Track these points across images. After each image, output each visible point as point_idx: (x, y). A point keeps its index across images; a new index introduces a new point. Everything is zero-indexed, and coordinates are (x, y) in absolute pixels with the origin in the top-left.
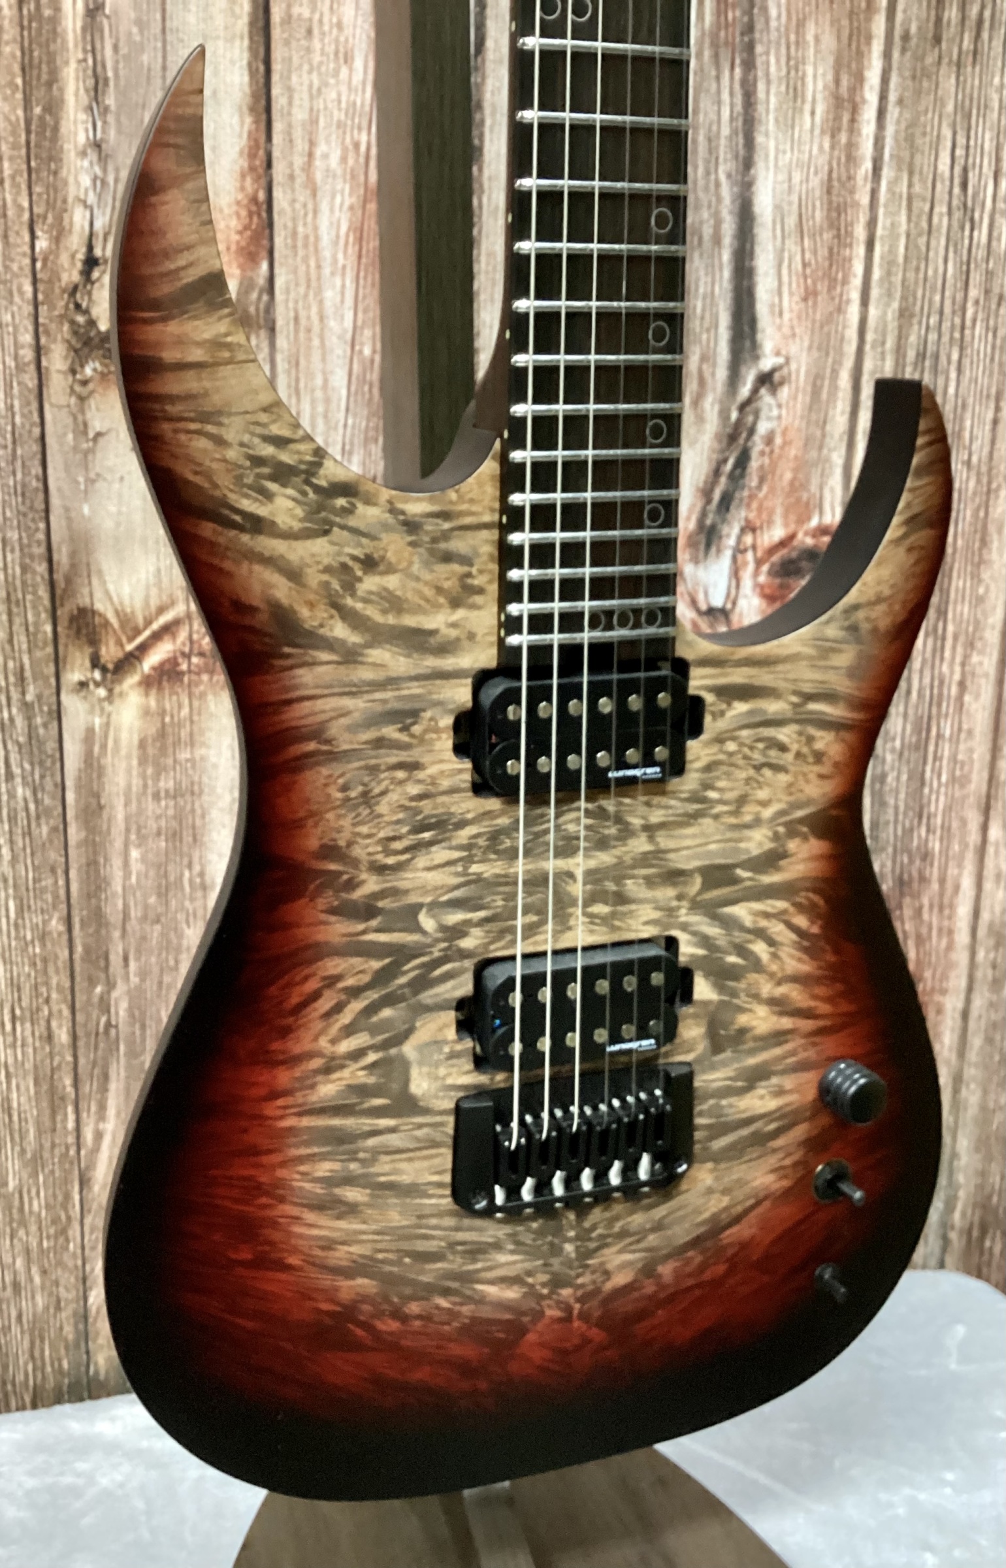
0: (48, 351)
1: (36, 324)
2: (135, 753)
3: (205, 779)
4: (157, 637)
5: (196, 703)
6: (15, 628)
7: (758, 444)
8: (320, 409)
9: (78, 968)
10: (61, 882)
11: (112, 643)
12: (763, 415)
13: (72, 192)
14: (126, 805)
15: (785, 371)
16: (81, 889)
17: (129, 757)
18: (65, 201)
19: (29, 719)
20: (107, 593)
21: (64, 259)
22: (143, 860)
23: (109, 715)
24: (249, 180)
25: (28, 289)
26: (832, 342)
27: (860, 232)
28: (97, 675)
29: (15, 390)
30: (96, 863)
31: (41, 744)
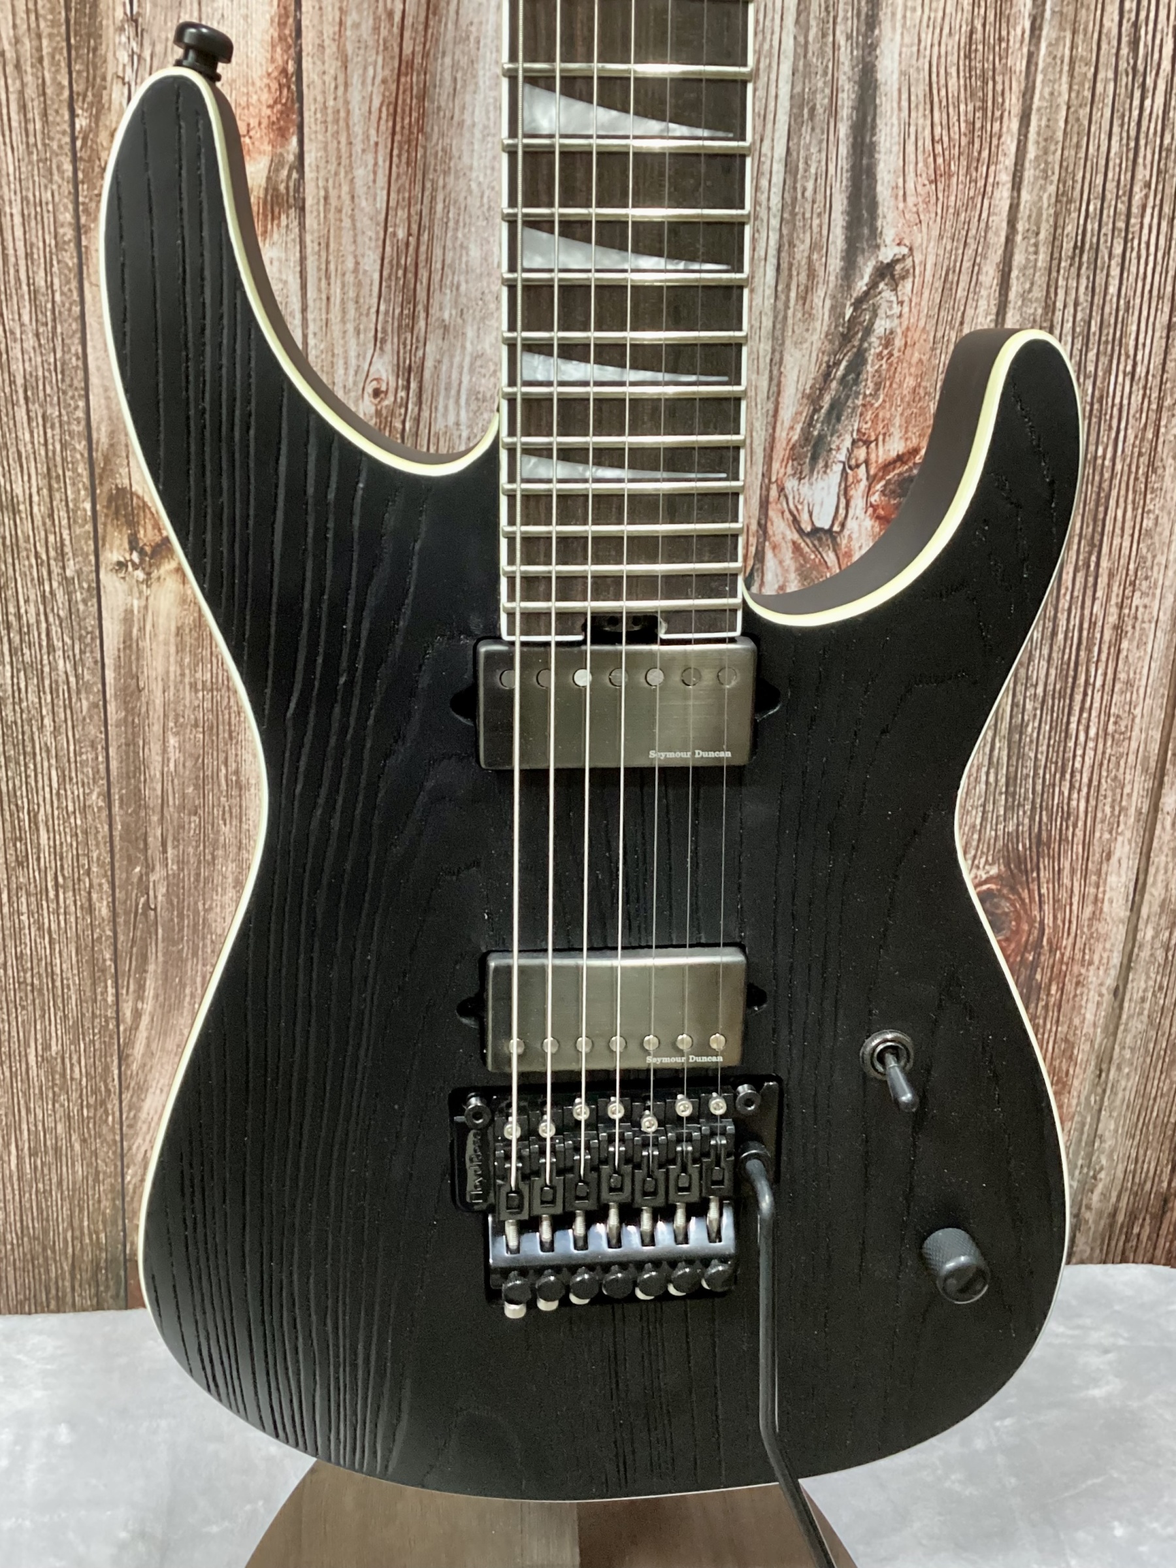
0: (88, 229)
1: (76, 204)
2: (172, 640)
6: (55, 503)
7: (875, 346)
9: (117, 848)
10: (101, 758)
11: (149, 527)
12: (881, 313)
13: (111, 68)
14: (164, 692)
15: (910, 262)
16: (120, 769)
17: (165, 642)
18: (104, 79)
19: (69, 594)
21: (103, 137)
22: (181, 748)
23: (147, 599)
24: (279, 51)
25: (68, 167)
26: (973, 232)
27: (1013, 103)
28: (135, 557)
29: (55, 269)
30: (135, 744)
31: (81, 620)
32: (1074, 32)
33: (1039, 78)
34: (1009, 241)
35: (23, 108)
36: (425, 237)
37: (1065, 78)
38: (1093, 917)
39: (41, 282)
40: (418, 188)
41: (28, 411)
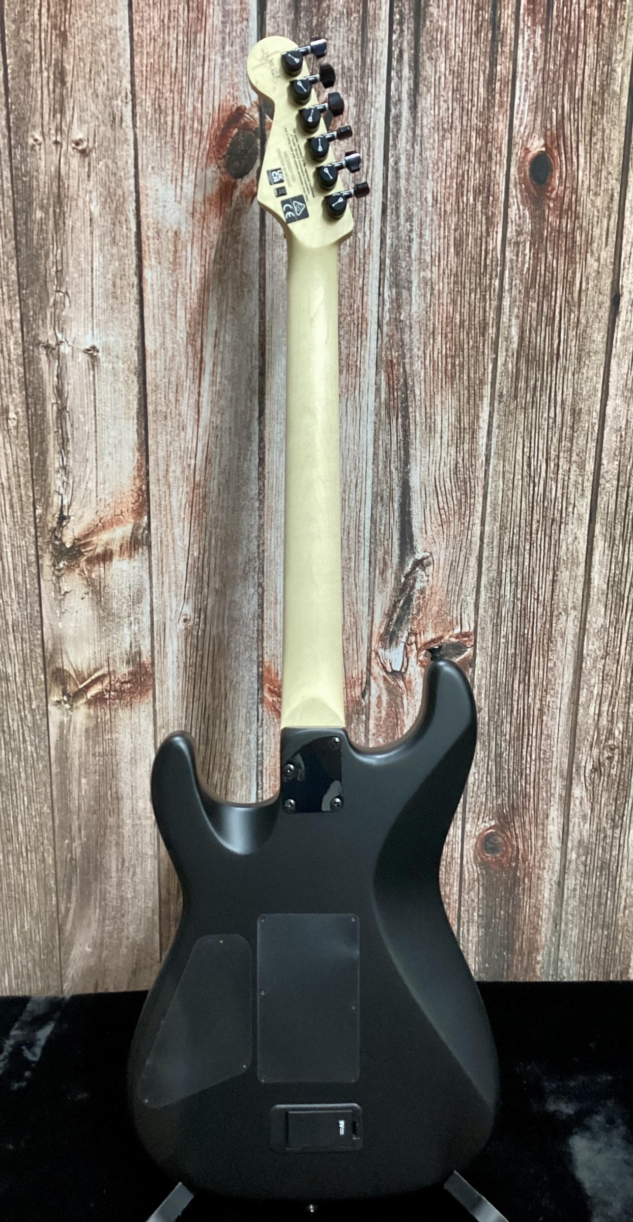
0: (42, 557)
1: (37, 546)
2: (83, 734)
3: (118, 748)
4: (94, 682)
5: (113, 713)
6: (27, 676)
7: (417, 595)
8: (173, 580)
9: (57, 831)
10: (48, 790)
11: (72, 684)
12: (418, 580)
13: (53, 489)
14: (79, 758)
15: (430, 559)
16: (58, 795)
17: (80, 736)
18: (49, 493)
19: (33, 716)
20: (70, 661)
21: (49, 517)
22: (88, 784)
23: (71, 717)
24: (137, 481)
25: (33, 530)
26: (464, 544)
27: (480, 491)
28: (65, 698)
29: (27, 574)
30: (65, 783)
31: (39, 728)
32: (504, 461)
33: (490, 480)
34: (481, 547)
35: (12, 507)
36: (207, 555)
37: (501, 480)
38: (543, 846)
39: (20, 579)
40: (203, 534)
41: (14, 636)
